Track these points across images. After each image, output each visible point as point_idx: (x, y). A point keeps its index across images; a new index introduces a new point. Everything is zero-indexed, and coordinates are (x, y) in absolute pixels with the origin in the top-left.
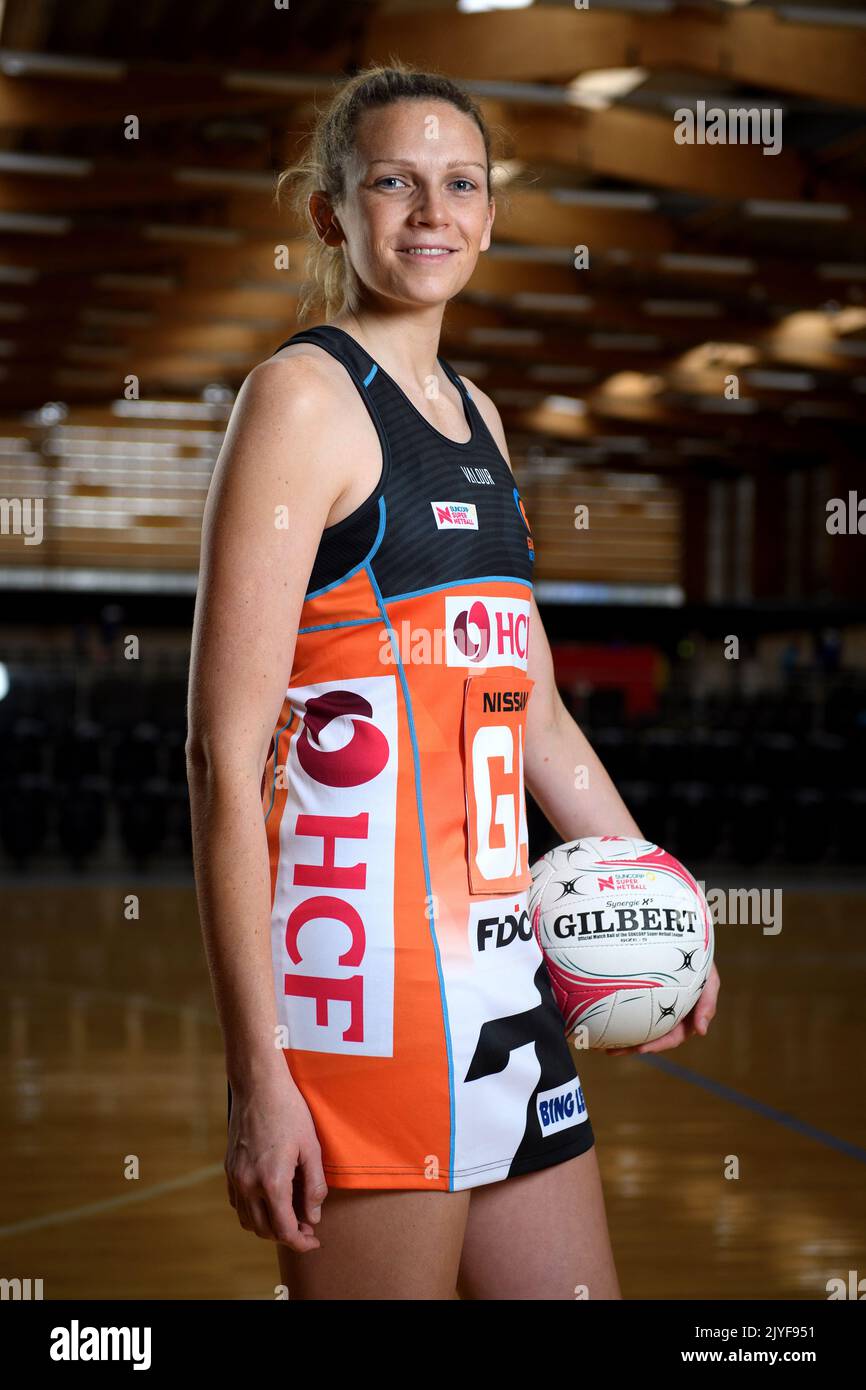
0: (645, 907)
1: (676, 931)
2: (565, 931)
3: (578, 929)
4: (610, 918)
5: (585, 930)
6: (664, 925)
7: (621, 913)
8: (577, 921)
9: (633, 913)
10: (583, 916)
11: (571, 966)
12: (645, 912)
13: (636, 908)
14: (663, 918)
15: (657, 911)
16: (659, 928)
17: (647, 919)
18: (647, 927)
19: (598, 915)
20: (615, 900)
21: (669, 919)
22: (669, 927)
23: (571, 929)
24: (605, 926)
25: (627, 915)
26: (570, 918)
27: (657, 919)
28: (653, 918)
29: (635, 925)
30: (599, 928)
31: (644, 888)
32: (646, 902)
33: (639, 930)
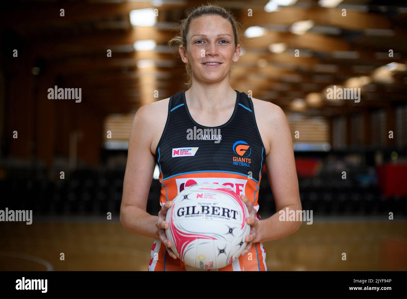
0: (214, 206)
1: (227, 217)
2: (180, 214)
3: (185, 213)
4: (198, 209)
5: (188, 213)
6: (221, 213)
7: (203, 207)
8: (186, 210)
9: (208, 208)
10: (188, 208)
11: (182, 229)
12: (214, 208)
13: (209, 206)
14: (221, 211)
15: (219, 208)
16: (219, 214)
17: (214, 210)
18: (213, 213)
19: (194, 207)
20: (201, 202)
21: (224, 212)
22: (224, 215)
23: (183, 213)
24: (196, 212)
25: (206, 208)
26: (183, 209)
27: (218, 211)
28: (217, 211)
29: (208, 212)
30: (193, 213)
31: (215, 199)
32: (214, 204)
33: (210, 214)
